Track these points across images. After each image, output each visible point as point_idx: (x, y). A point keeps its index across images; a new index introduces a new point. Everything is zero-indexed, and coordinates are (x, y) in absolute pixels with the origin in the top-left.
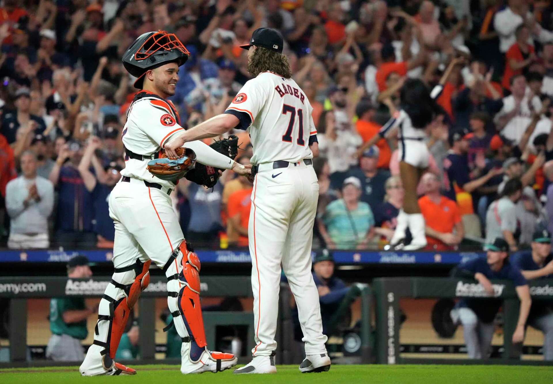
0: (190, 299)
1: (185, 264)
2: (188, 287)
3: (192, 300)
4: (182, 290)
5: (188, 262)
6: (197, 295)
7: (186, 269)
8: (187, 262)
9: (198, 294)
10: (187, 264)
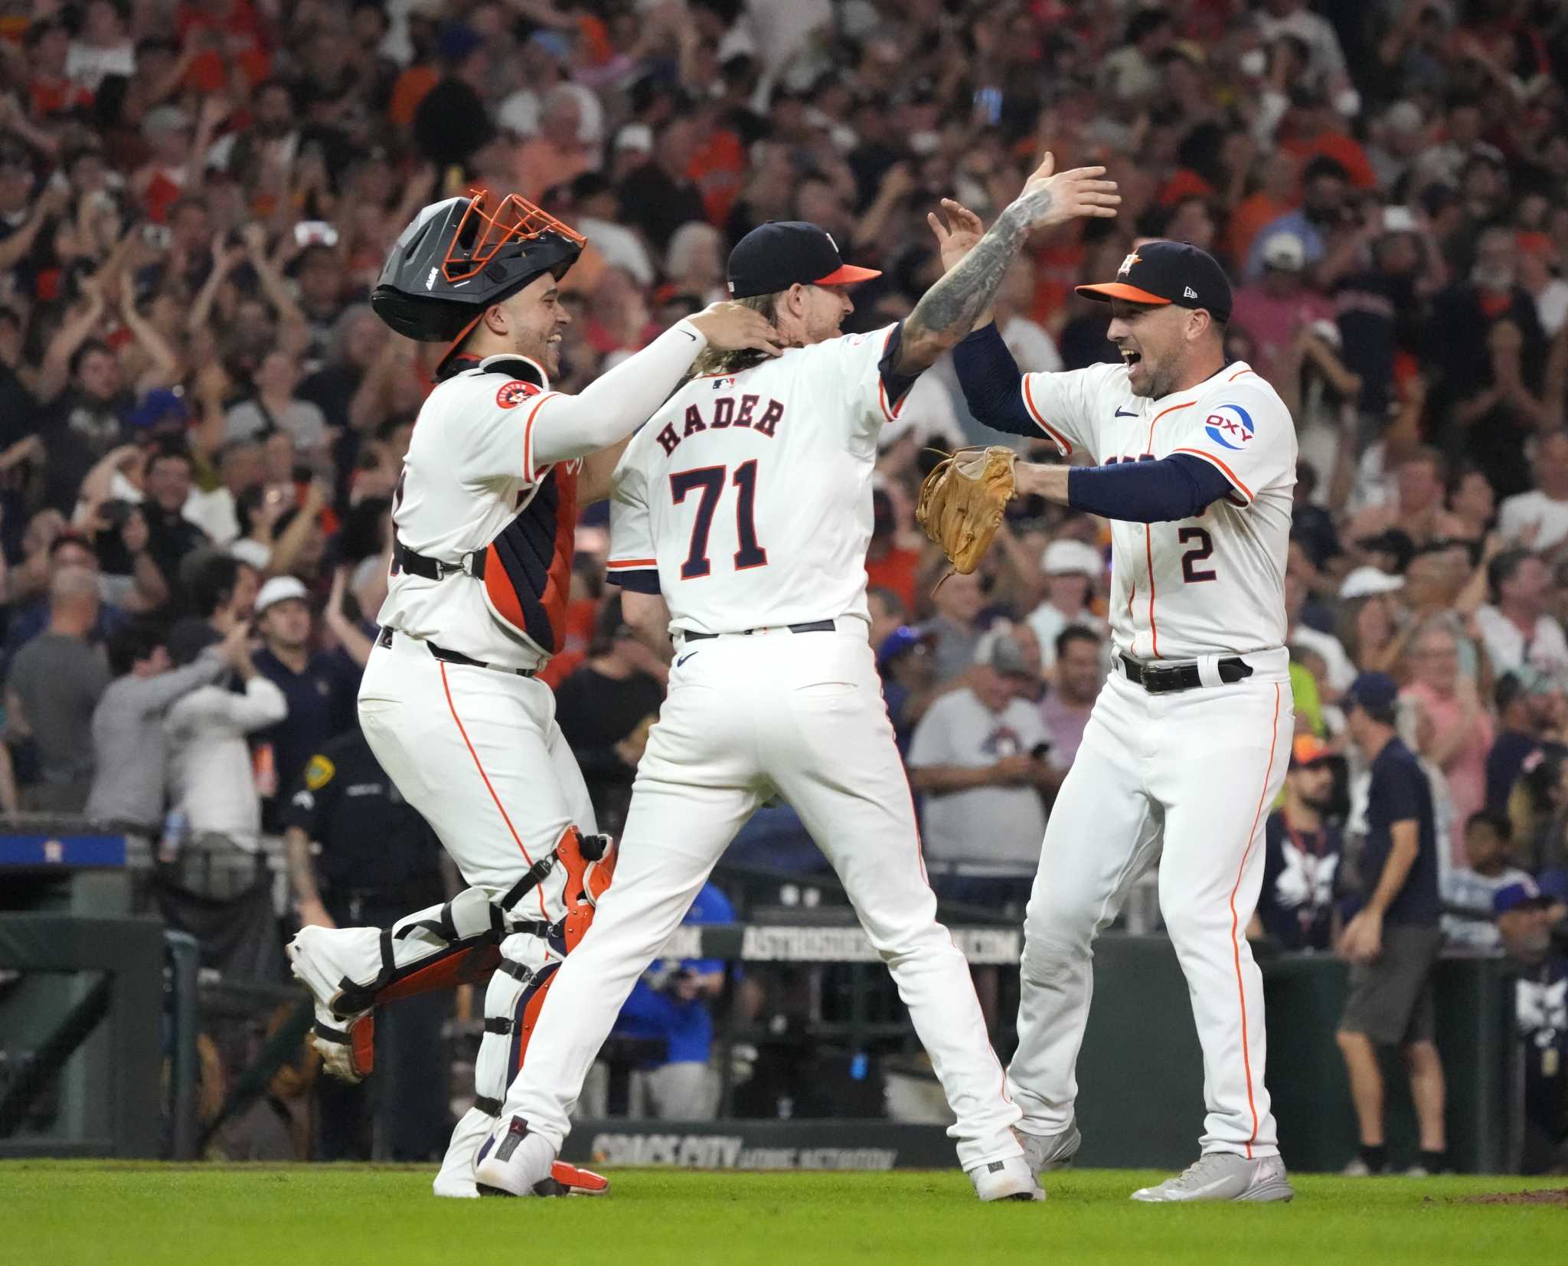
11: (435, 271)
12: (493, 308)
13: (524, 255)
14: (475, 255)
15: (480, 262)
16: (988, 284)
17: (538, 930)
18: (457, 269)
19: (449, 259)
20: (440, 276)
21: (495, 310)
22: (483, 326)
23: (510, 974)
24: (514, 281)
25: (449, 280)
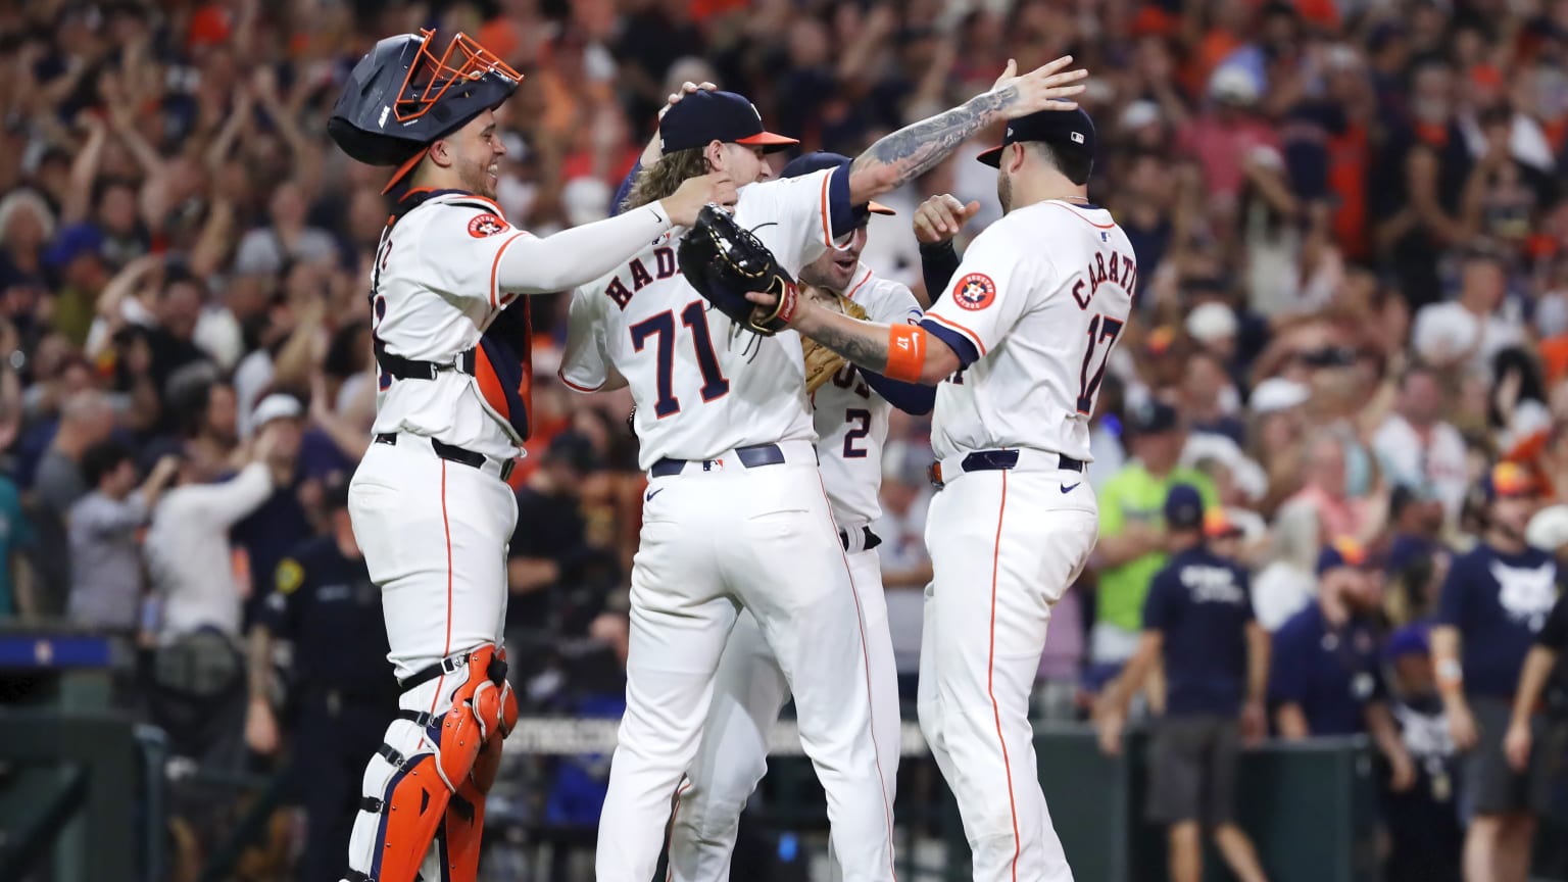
0: (424, 790)
1: (461, 704)
2: (434, 759)
3: (426, 796)
4: (417, 760)
5: (470, 701)
6: (447, 792)
7: (455, 716)
8: (466, 700)
9: (450, 791)
10: (466, 704)
11: (387, 110)
12: (437, 143)
13: (467, 95)
14: (424, 97)
15: (428, 103)
16: (946, 140)
17: (419, 720)
18: (405, 109)
19: (401, 99)
20: (391, 115)
21: (440, 146)
22: (428, 157)
23: (385, 756)
24: (458, 120)
25: (399, 119)
